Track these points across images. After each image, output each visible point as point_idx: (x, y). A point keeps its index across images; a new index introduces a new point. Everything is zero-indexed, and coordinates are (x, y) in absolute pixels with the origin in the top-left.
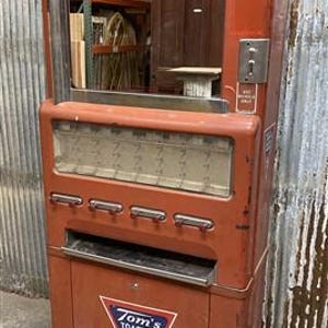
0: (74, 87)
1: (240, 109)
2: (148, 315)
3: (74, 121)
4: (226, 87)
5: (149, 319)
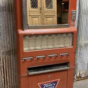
0: (28, 25)
1: (72, 26)
2: (52, 83)
3: (32, 35)
4: (69, 21)
5: (52, 84)
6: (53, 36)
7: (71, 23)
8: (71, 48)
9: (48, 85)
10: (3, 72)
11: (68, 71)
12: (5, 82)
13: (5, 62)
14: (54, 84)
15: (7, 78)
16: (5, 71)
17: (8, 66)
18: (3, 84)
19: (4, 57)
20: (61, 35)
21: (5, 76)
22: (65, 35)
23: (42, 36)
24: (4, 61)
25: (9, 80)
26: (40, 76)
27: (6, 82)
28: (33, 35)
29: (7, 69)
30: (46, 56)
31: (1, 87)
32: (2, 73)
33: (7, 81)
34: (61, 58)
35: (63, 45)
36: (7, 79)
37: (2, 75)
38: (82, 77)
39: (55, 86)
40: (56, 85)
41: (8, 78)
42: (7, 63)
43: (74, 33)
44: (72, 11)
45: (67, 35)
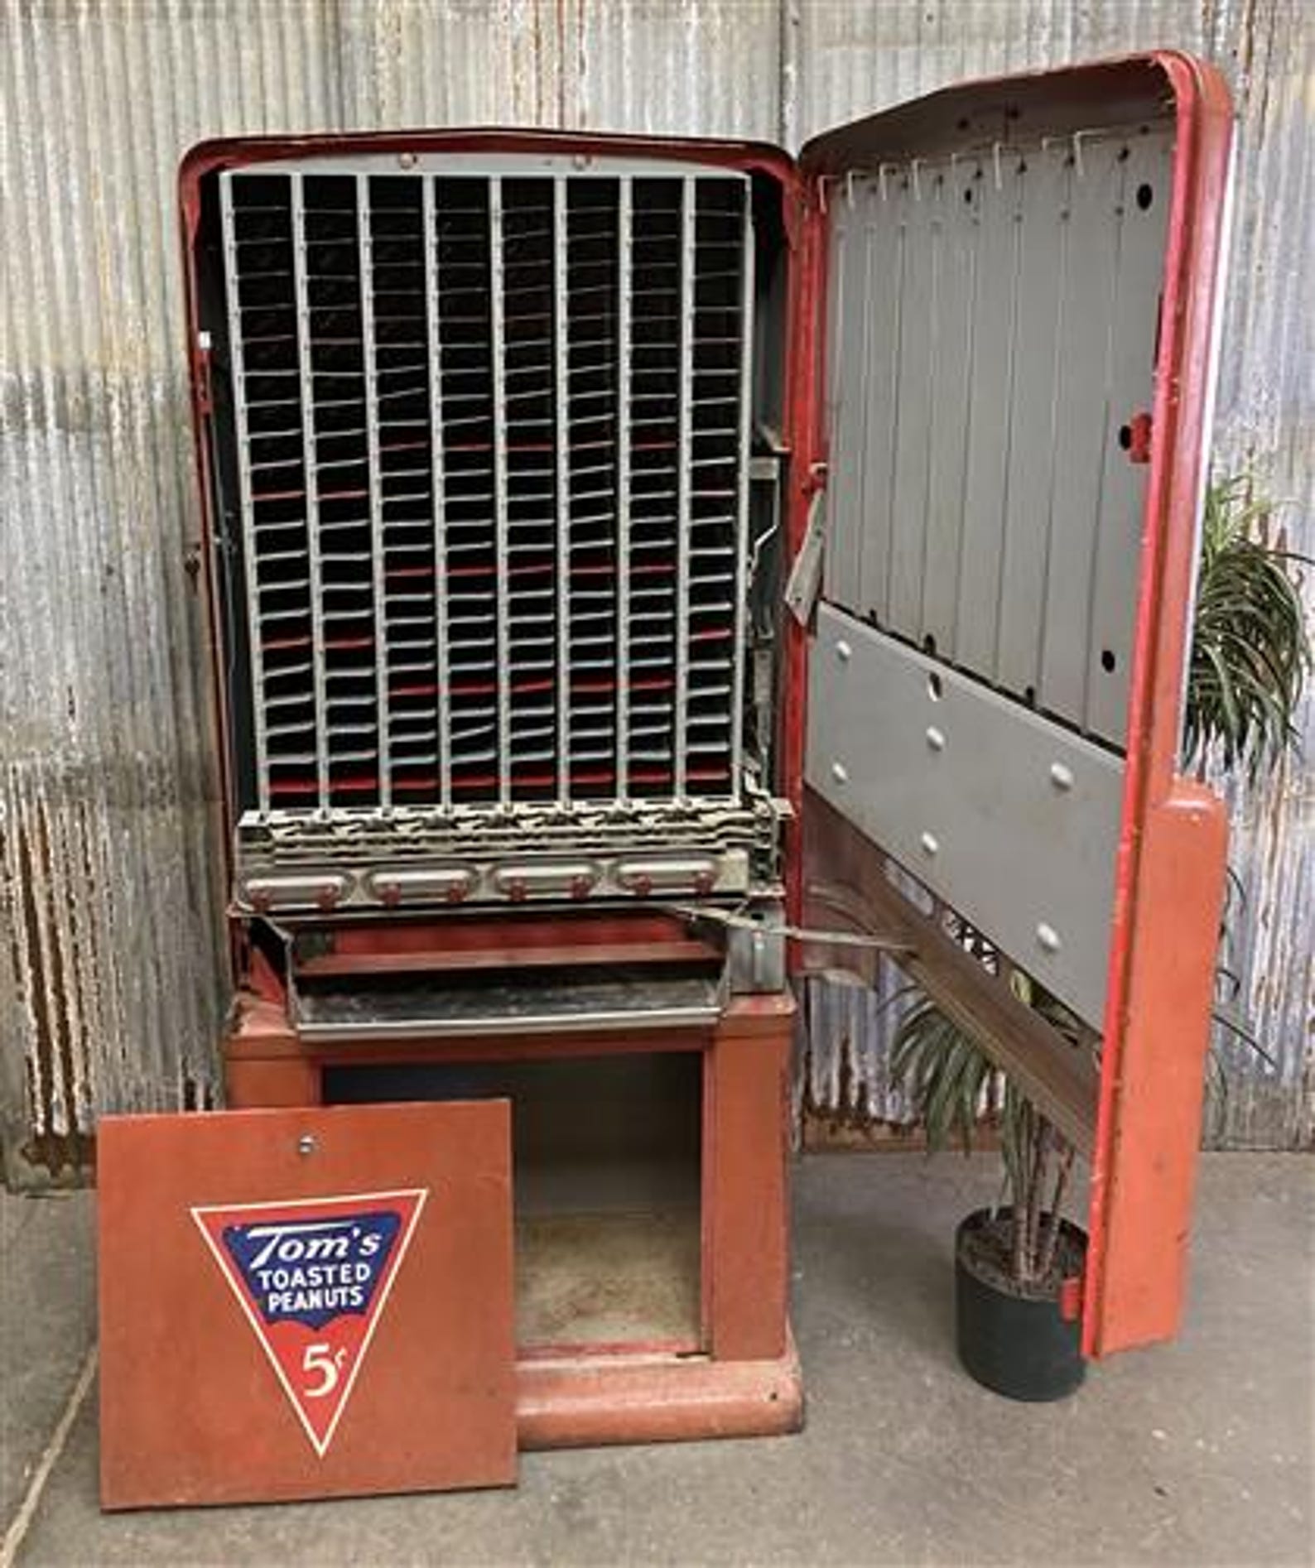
5: (347, 1232)
10: (24, 956)
12: (50, 1044)
13: (46, 869)
14: (371, 1244)
15: (62, 1014)
16: (45, 949)
17: (71, 904)
18: (36, 1063)
19: (36, 825)
21: (50, 996)
24: (35, 860)
25: (84, 1032)
27: (56, 1046)
29: (60, 933)
31: (15, 1079)
32: (17, 965)
33: (65, 1041)
36: (64, 1025)
37: (19, 978)
38: (879, 1121)
39: (377, 1262)
40: (386, 1248)
41: (72, 1016)
42: (57, 877)
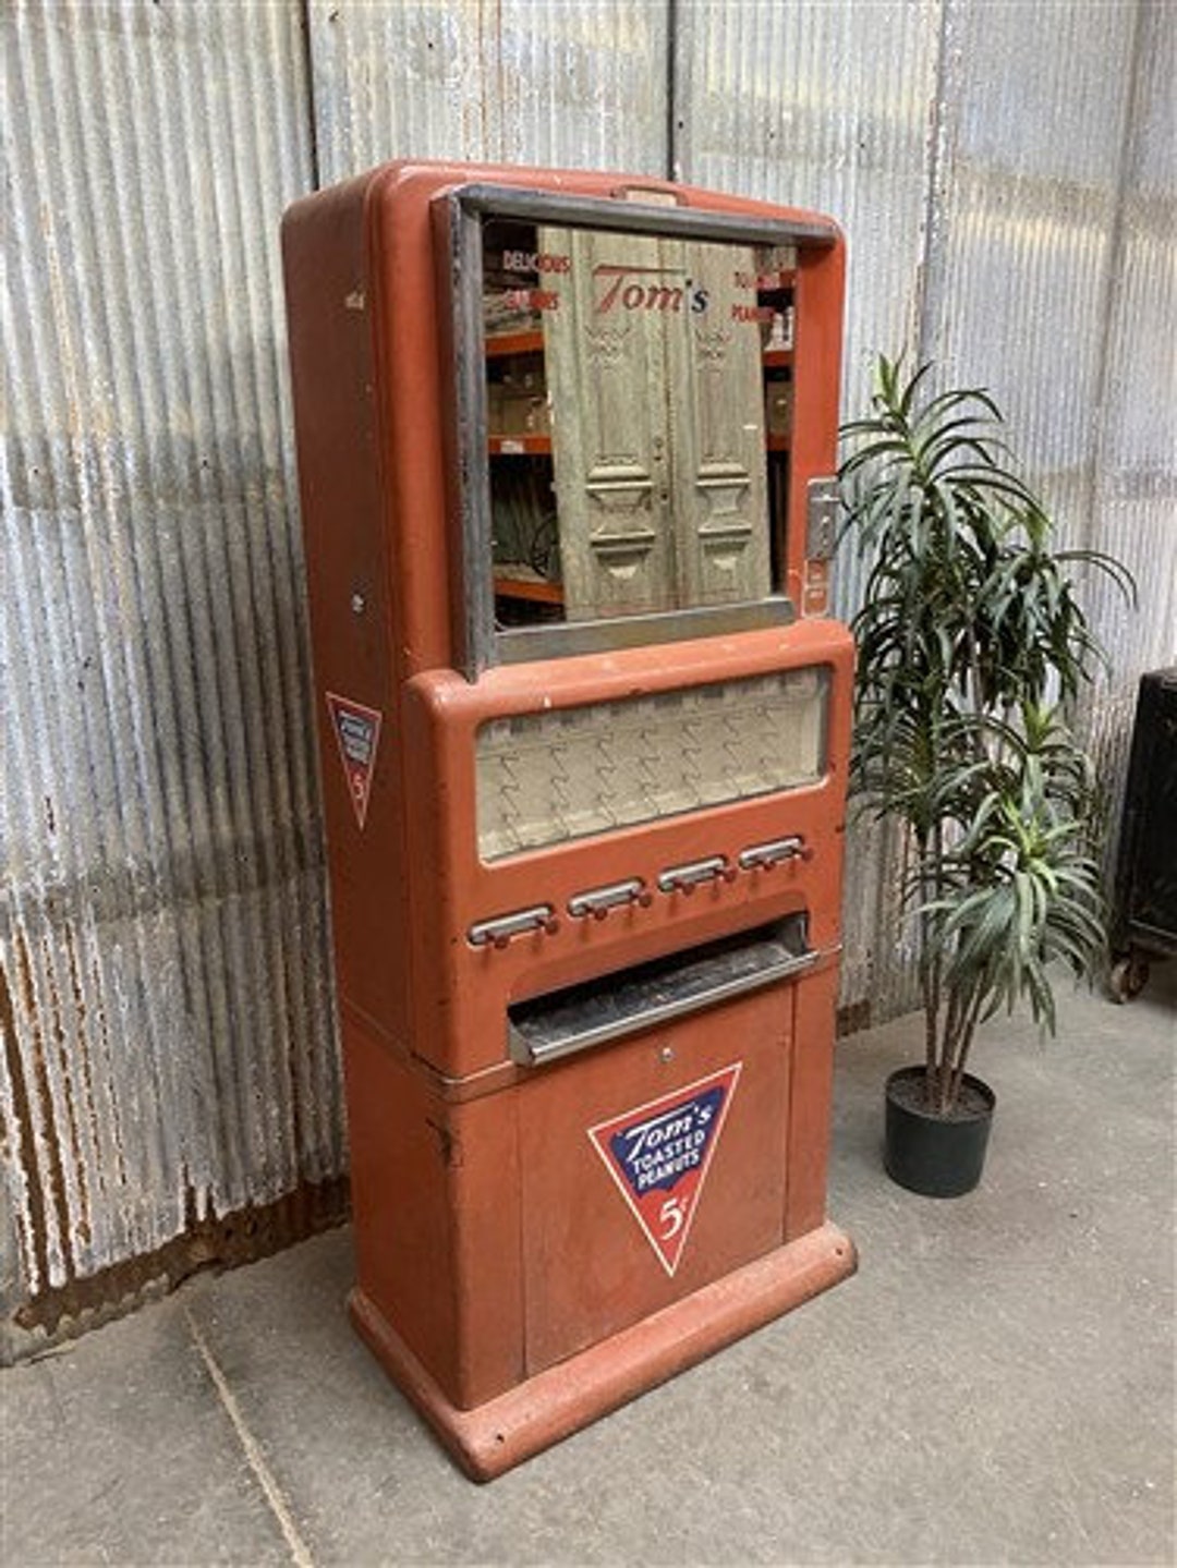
1: (809, 610)
2: (685, 1107)
4: (790, 572)
5: (690, 1111)
6: (689, 703)
7: (806, 587)
8: (821, 793)
9: (663, 1126)
11: (800, 986)
12: (41, 1194)
13: (31, 1005)
14: (705, 1115)
15: (55, 1158)
16: (32, 1093)
17: (60, 1037)
18: (27, 1219)
20: (745, 690)
21: (40, 1143)
22: (772, 688)
23: (615, 713)
25: (80, 1170)
26: (601, 1067)
27: (49, 1195)
28: (553, 709)
29: (49, 1071)
30: (643, 884)
33: (58, 1186)
34: (754, 884)
35: (753, 776)
36: (57, 1169)
39: (709, 1127)
40: (714, 1115)
41: (65, 1157)
42: (43, 1011)
43: (837, 662)
44: (812, 482)
45: (783, 684)
